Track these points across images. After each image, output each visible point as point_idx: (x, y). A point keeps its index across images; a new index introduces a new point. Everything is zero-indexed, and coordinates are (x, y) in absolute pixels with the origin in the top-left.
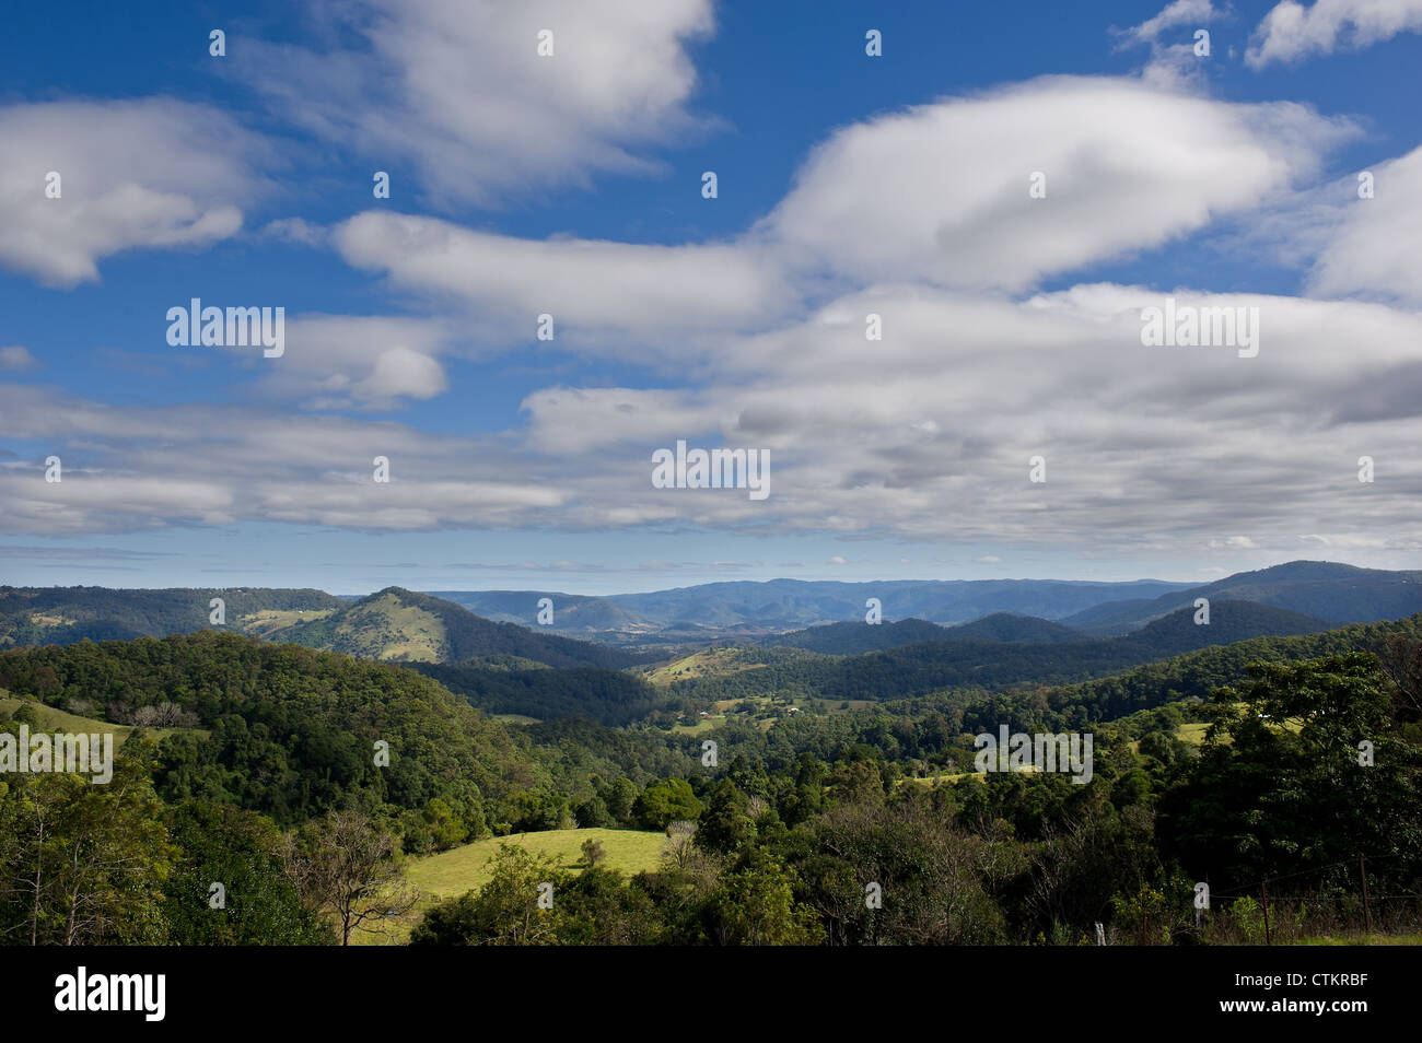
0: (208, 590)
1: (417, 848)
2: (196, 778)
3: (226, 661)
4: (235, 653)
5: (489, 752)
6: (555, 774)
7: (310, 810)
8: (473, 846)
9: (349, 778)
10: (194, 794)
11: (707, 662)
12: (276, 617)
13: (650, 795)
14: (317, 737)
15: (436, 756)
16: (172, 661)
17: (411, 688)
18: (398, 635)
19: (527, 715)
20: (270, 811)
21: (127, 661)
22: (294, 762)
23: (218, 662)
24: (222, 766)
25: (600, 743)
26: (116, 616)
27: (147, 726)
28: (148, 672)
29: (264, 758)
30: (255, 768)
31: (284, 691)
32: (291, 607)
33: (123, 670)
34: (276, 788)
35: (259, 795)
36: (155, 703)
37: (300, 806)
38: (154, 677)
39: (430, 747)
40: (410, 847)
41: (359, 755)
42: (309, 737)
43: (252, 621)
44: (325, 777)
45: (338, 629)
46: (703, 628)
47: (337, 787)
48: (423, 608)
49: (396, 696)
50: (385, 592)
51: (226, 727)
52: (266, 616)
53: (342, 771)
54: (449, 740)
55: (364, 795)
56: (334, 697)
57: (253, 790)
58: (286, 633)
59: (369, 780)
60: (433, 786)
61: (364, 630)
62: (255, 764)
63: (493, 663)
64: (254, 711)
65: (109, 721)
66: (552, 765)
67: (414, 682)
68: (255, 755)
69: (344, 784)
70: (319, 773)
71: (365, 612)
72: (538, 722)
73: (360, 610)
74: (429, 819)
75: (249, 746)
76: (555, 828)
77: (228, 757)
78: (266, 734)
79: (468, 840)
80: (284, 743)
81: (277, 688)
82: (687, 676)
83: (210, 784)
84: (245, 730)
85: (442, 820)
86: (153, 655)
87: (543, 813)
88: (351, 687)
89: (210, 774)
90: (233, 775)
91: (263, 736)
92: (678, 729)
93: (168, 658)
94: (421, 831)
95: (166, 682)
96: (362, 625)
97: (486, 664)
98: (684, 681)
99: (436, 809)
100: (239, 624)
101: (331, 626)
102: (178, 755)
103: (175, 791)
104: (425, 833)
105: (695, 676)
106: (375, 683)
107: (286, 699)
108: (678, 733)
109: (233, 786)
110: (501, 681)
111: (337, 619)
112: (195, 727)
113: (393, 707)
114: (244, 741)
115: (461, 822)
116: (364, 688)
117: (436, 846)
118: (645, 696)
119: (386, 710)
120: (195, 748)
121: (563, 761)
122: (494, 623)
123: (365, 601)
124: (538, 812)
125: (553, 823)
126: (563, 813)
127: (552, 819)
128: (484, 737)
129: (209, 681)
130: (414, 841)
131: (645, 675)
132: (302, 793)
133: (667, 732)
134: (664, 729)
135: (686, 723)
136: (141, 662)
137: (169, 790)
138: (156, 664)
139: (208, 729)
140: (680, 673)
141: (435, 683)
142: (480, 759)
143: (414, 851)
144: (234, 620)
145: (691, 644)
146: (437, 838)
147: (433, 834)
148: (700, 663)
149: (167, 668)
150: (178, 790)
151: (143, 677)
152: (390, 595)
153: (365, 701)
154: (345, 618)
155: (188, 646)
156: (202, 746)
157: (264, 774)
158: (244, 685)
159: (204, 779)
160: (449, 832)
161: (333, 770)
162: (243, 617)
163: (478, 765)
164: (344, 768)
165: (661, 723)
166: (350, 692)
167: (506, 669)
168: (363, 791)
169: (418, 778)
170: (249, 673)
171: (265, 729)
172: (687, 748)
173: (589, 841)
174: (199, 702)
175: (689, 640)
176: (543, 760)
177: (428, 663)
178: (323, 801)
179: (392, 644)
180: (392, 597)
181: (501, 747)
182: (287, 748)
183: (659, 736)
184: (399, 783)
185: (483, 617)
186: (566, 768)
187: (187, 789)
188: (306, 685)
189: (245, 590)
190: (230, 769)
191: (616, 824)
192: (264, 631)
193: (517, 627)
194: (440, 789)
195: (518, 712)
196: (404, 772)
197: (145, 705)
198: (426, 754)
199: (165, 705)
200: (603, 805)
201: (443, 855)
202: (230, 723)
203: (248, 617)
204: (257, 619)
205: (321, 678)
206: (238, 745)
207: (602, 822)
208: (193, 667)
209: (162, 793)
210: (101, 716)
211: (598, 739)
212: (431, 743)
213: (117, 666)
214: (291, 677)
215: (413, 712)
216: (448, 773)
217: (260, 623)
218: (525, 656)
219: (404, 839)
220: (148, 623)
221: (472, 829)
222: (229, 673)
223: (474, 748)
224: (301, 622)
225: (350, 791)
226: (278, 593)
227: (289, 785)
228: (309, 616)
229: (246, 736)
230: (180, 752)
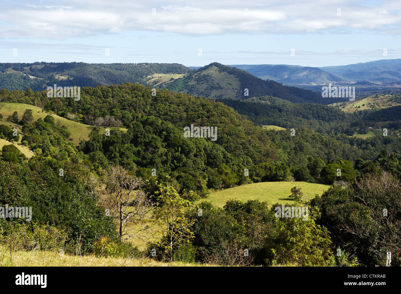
0: (130, 64)
1: (214, 186)
2: (122, 150)
3: (136, 97)
4: (140, 94)
5: (257, 143)
6: (290, 155)
7: (172, 166)
8: (241, 186)
9: (189, 152)
10: (121, 157)
11: (374, 102)
12: (161, 77)
13: (330, 167)
14: (174, 133)
15: (232, 144)
16: (113, 97)
17: (220, 111)
18: (218, 86)
19: (279, 126)
20: (154, 166)
21: (93, 96)
22: (165, 144)
23: (132, 97)
24: (133, 145)
25: (314, 141)
26: (91, 76)
27: (100, 126)
28: (102, 102)
29: (151, 142)
30: (147, 146)
31: (162, 111)
32: (167, 72)
33: (92, 100)
34: (156, 156)
35: (149, 158)
36: (103, 115)
37: (167, 164)
38: (105, 104)
39: (229, 139)
40: (210, 185)
41: (194, 142)
42: (170, 133)
43: (150, 79)
44: (178, 152)
45: (189, 83)
46: (373, 84)
47: (183, 156)
48: (229, 73)
49: (213, 115)
50: (211, 65)
51: (134, 128)
52: (156, 76)
53: (186, 149)
54: (238, 137)
55: (195, 160)
56: (185, 115)
57: (146, 156)
58: (166, 84)
59: (198, 154)
60: (228, 158)
61: (201, 83)
62: (147, 145)
63: (263, 100)
64: (147, 120)
65: (85, 123)
66: (288, 150)
67: (222, 108)
68: (147, 140)
69: (187, 155)
70: (175, 149)
71: (202, 74)
72: (284, 129)
73: (200, 74)
74: (220, 173)
75: (144, 136)
76: (283, 180)
77: (135, 141)
78: (152, 131)
79: (239, 184)
80: (160, 136)
81: (159, 110)
82: (362, 109)
83: (127, 152)
84: (142, 129)
85: (226, 174)
86: (104, 94)
87: (276, 173)
88: (192, 110)
89: (127, 148)
90: (137, 149)
91: (150, 132)
92: (356, 136)
93: (111, 95)
94: (216, 178)
95: (110, 106)
96: (201, 81)
97: (260, 101)
98: (361, 111)
99: (224, 169)
100: (144, 80)
101: (186, 81)
102: (113, 139)
103: (113, 155)
104: (218, 179)
105: (367, 109)
106: (203, 109)
107: (163, 115)
108: (355, 137)
109: (138, 154)
110: (267, 109)
111: (189, 78)
112: (121, 127)
113: (212, 120)
114: (142, 134)
115: (235, 175)
116: (198, 111)
117: (223, 186)
118: (339, 118)
119: (208, 122)
120: (120, 136)
121: (295, 149)
122: (264, 81)
123: (202, 69)
124: (274, 172)
125: (281, 178)
126: (287, 174)
127: (281, 176)
128: (254, 136)
129: (129, 106)
130: (213, 183)
131: (340, 108)
132: (168, 158)
133: (350, 137)
134: (348, 135)
135: (360, 133)
136: (99, 97)
137: (110, 154)
138: (105, 98)
139: (127, 128)
140: (359, 107)
141: (232, 110)
142: (252, 146)
143: (213, 187)
144: (142, 78)
145: (366, 92)
146: (224, 182)
147: (222, 180)
148: (370, 102)
149: (110, 99)
150: (114, 155)
151: (100, 104)
152: (214, 66)
153: (199, 117)
154: (192, 78)
155: (119, 90)
156: (124, 135)
157: (151, 149)
158: (144, 108)
159: (125, 150)
160: (229, 179)
161: (182, 148)
162: (146, 77)
163: (251, 149)
164: (186, 148)
165: (347, 132)
166: (192, 113)
167: (269, 103)
168: (195, 159)
169: (221, 154)
170: (146, 103)
171: (151, 129)
172: (360, 145)
173: (295, 188)
174: (122, 116)
175: (365, 90)
176: (284, 148)
177: (231, 99)
178: (177, 162)
179: (215, 90)
180: (215, 68)
181: (263, 141)
182: (161, 138)
183: (346, 138)
184: (212, 156)
185: (259, 77)
186: (295, 152)
187: (118, 155)
188: (172, 109)
189: (146, 64)
190: (136, 146)
191: (314, 180)
192: (156, 84)
193: (276, 83)
194: (231, 159)
195: (274, 124)
196: (214, 151)
197: (99, 116)
198: (227, 143)
199: (108, 117)
200: (308, 171)
201: (227, 190)
202: (135, 126)
203: (149, 77)
204: (153, 78)
205: (178, 106)
206: (139, 135)
207: (307, 179)
208: (121, 100)
209: (107, 156)
210: (81, 121)
211: (314, 139)
212: (229, 137)
213: (89, 99)
214: (165, 105)
215: (221, 123)
216: (237, 152)
217: (153, 80)
218: (279, 97)
219: (208, 182)
220: (104, 79)
221: (241, 179)
222: (137, 103)
223: (250, 141)
224: (172, 79)
225: (189, 159)
226: (162, 65)
227: (162, 154)
228: (177, 76)
229: (143, 131)
230: (114, 138)
